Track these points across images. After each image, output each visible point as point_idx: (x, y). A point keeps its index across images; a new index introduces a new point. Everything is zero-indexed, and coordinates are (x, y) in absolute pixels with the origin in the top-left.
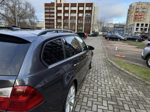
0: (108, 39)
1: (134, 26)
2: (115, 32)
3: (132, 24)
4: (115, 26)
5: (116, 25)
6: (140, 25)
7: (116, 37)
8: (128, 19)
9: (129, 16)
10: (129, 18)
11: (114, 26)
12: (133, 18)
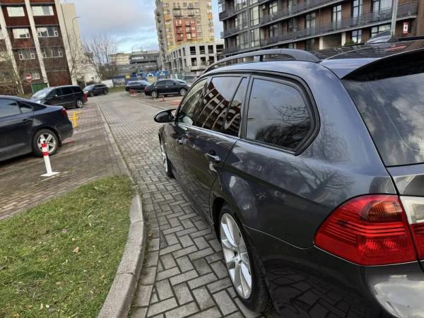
0: (154, 94)
1: (185, 55)
2: (146, 76)
3: (180, 50)
4: (133, 59)
5: (135, 56)
6: (198, 50)
7: (175, 87)
8: (161, 37)
9: (163, 29)
10: (163, 33)
11: (130, 58)
12: (173, 33)
